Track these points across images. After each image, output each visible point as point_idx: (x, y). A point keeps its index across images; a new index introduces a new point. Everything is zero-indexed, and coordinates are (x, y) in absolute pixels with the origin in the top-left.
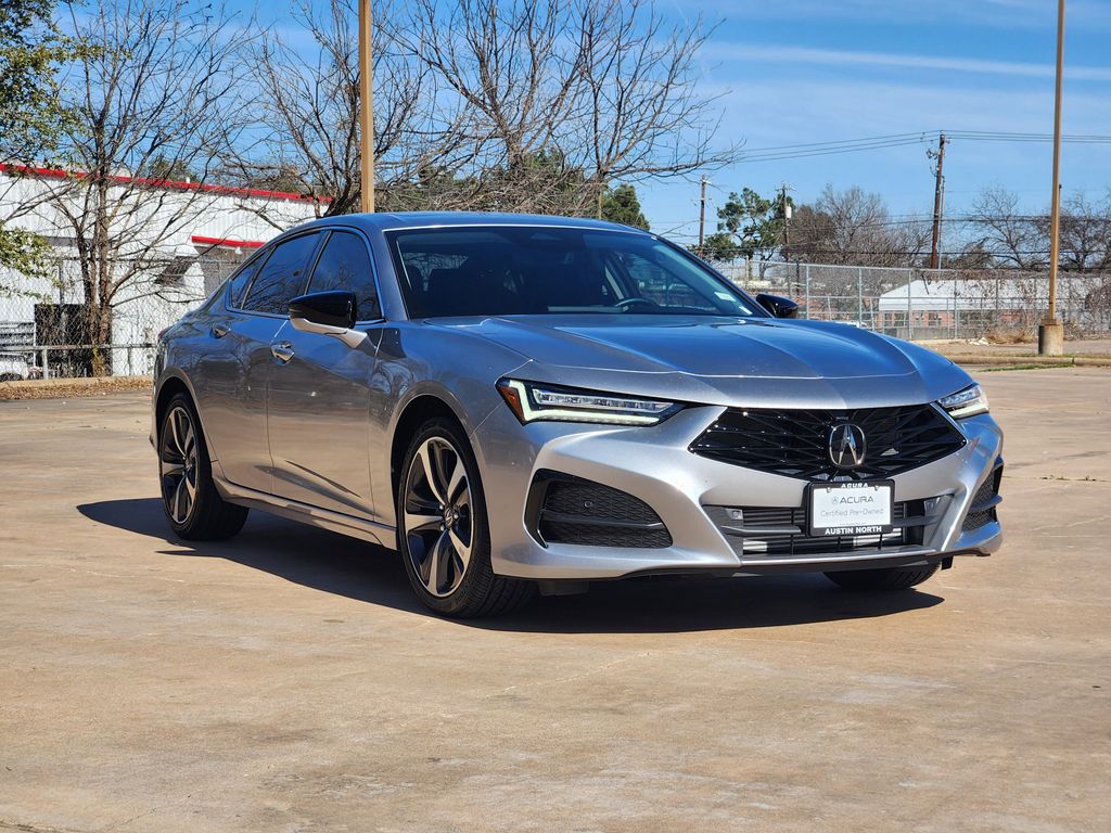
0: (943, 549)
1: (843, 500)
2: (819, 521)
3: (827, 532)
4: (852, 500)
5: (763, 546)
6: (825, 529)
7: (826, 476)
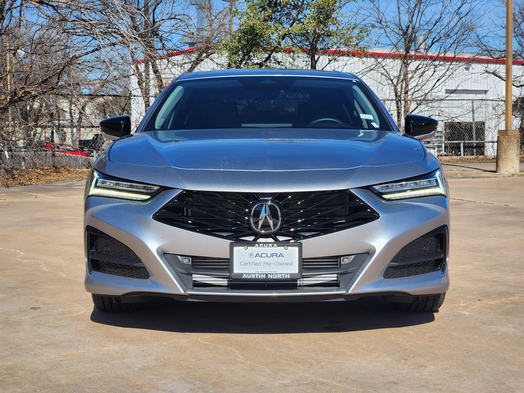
0: (350, 291)
1: (257, 255)
2: (237, 269)
3: (244, 276)
4: (265, 255)
5: (224, 282)
6: (242, 274)
7: (251, 238)
